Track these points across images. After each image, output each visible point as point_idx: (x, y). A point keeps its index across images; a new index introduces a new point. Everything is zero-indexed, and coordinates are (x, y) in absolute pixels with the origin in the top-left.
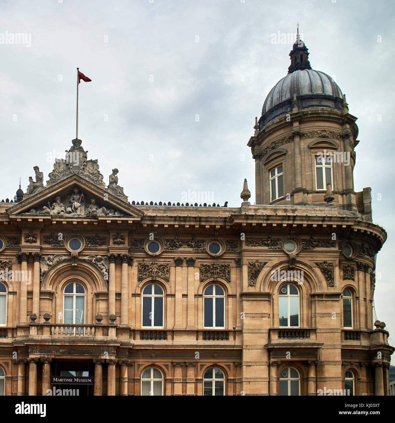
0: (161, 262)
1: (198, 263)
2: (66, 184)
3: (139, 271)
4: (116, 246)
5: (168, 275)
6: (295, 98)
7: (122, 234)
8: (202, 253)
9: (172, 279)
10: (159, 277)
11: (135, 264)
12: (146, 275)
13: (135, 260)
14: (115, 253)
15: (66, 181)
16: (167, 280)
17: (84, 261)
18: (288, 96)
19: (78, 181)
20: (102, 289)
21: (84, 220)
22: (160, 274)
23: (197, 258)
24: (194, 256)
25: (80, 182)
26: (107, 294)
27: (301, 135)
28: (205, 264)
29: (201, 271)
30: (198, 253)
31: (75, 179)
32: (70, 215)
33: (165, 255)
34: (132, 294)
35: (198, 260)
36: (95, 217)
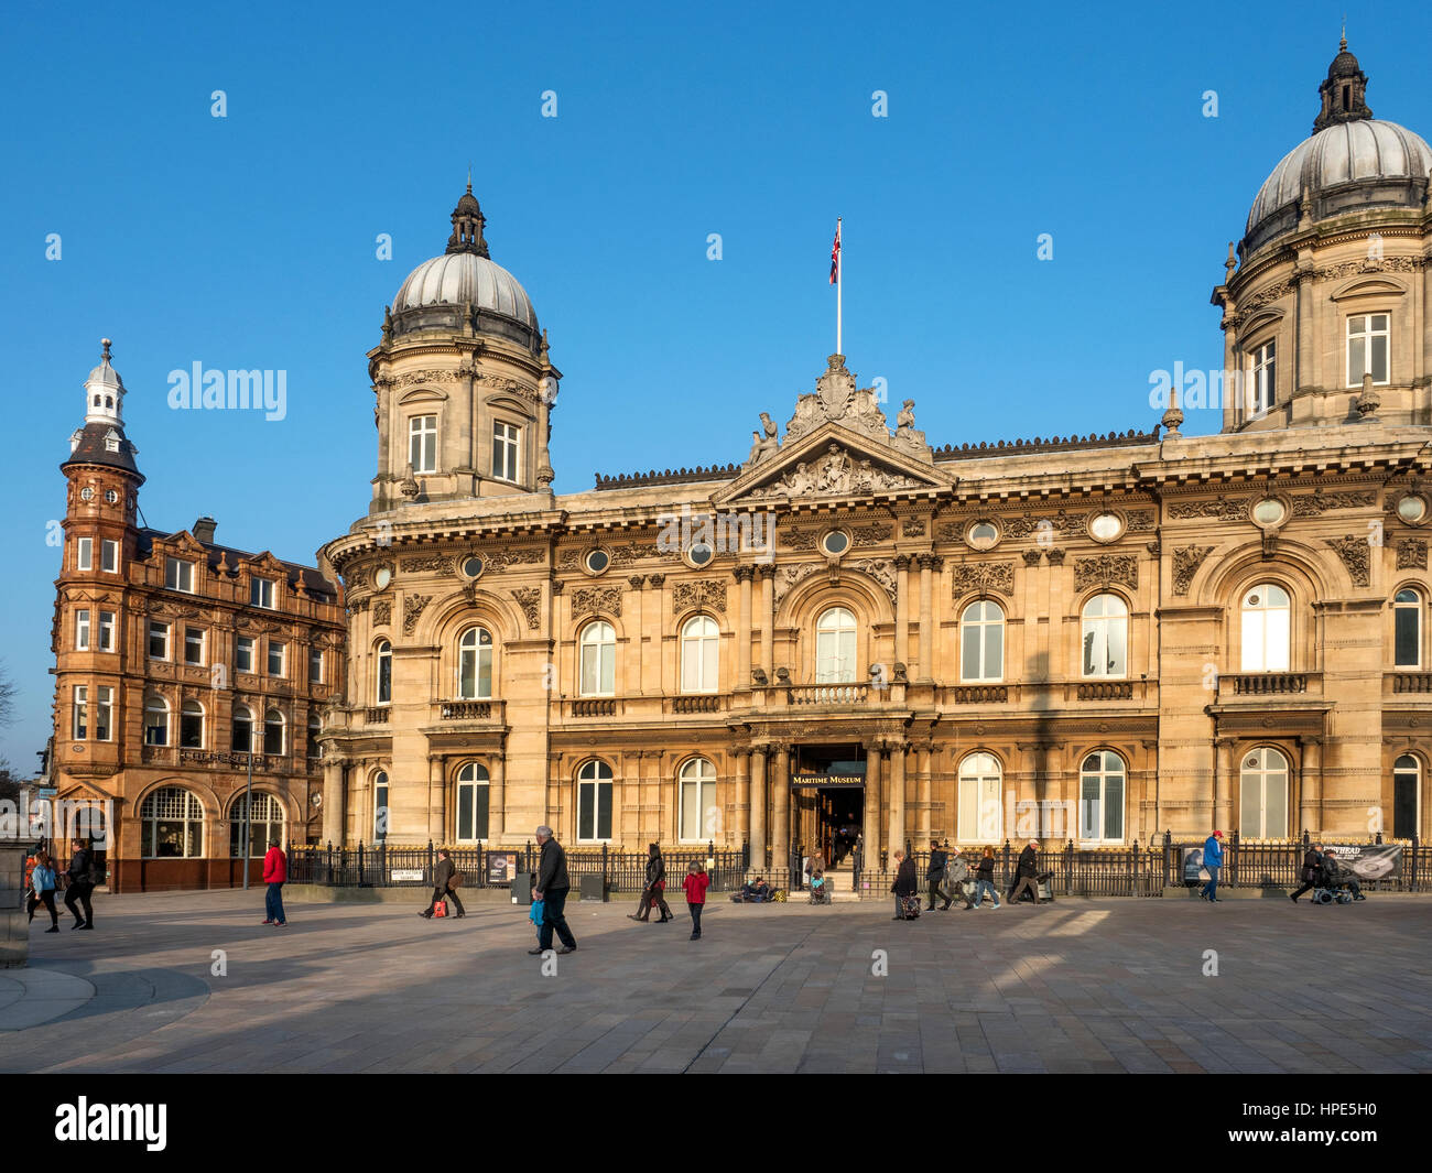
0: (997, 560)
1: (1070, 557)
2: (813, 440)
3: (956, 580)
4: (910, 540)
5: (1011, 584)
6: (1306, 199)
7: (920, 517)
8: (1079, 538)
9: (1018, 590)
10: (992, 588)
11: (947, 568)
12: (968, 586)
13: (947, 561)
14: (907, 552)
15: (814, 435)
16: (1009, 593)
17: (851, 570)
18: (1296, 192)
19: (835, 432)
20: (884, 617)
21: (848, 500)
22: (995, 583)
23: (1067, 549)
24: (1062, 546)
25: (838, 434)
26: (893, 627)
27: (1313, 275)
28: (1085, 558)
29: (1077, 572)
30: (1070, 538)
31: (830, 430)
32: (824, 494)
33: (1004, 548)
34: (942, 624)
35: (1069, 553)
36: (868, 493)
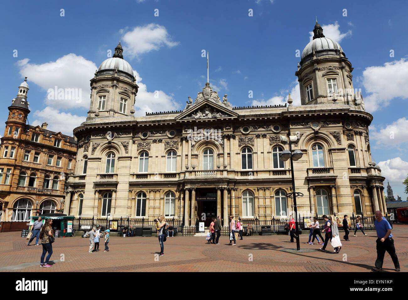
0: (249, 137)
1: (268, 136)
2: (202, 104)
3: (239, 142)
4: (227, 130)
5: (253, 143)
6: (314, 53)
7: (230, 125)
8: (270, 131)
9: (255, 145)
10: (249, 144)
11: (237, 138)
12: (242, 143)
13: (237, 136)
14: (226, 134)
15: (202, 102)
16: (253, 145)
18: (311, 52)
19: (207, 102)
20: (221, 152)
21: (211, 119)
22: (249, 143)
23: (267, 134)
25: (208, 102)
26: (223, 154)
27: (319, 70)
28: (272, 136)
29: (270, 140)
30: (268, 131)
31: (206, 101)
32: (204, 118)
33: (251, 133)
34: (236, 153)
36: (216, 118)
